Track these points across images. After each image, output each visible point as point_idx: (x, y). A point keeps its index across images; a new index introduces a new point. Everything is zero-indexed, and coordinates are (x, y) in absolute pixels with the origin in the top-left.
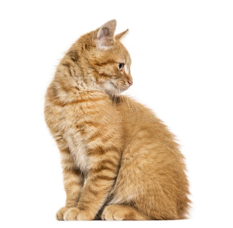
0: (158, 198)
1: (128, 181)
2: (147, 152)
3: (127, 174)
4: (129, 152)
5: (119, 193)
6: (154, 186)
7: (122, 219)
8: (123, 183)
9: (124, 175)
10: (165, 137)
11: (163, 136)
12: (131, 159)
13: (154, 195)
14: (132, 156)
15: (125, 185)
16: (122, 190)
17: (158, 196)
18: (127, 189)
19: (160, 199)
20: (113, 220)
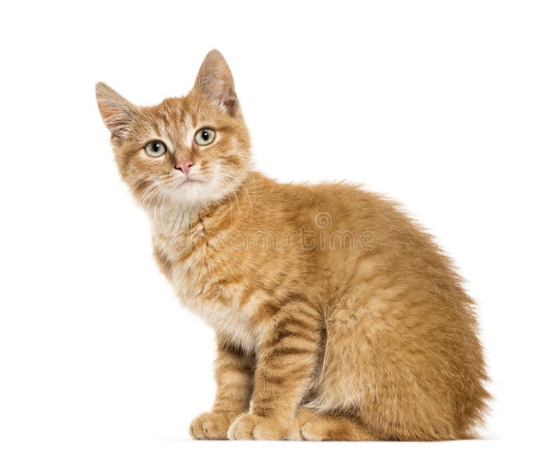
0: (406, 401)
1: (346, 366)
2: (384, 306)
3: (343, 352)
4: (345, 307)
5: (327, 390)
6: (398, 377)
7: (321, 438)
8: (335, 370)
9: (336, 354)
10: (427, 266)
11: (422, 264)
12: (351, 322)
13: (398, 396)
14: (353, 316)
15: (338, 373)
16: (333, 383)
17: (406, 396)
18: (343, 382)
19: (412, 401)
20: (300, 439)
